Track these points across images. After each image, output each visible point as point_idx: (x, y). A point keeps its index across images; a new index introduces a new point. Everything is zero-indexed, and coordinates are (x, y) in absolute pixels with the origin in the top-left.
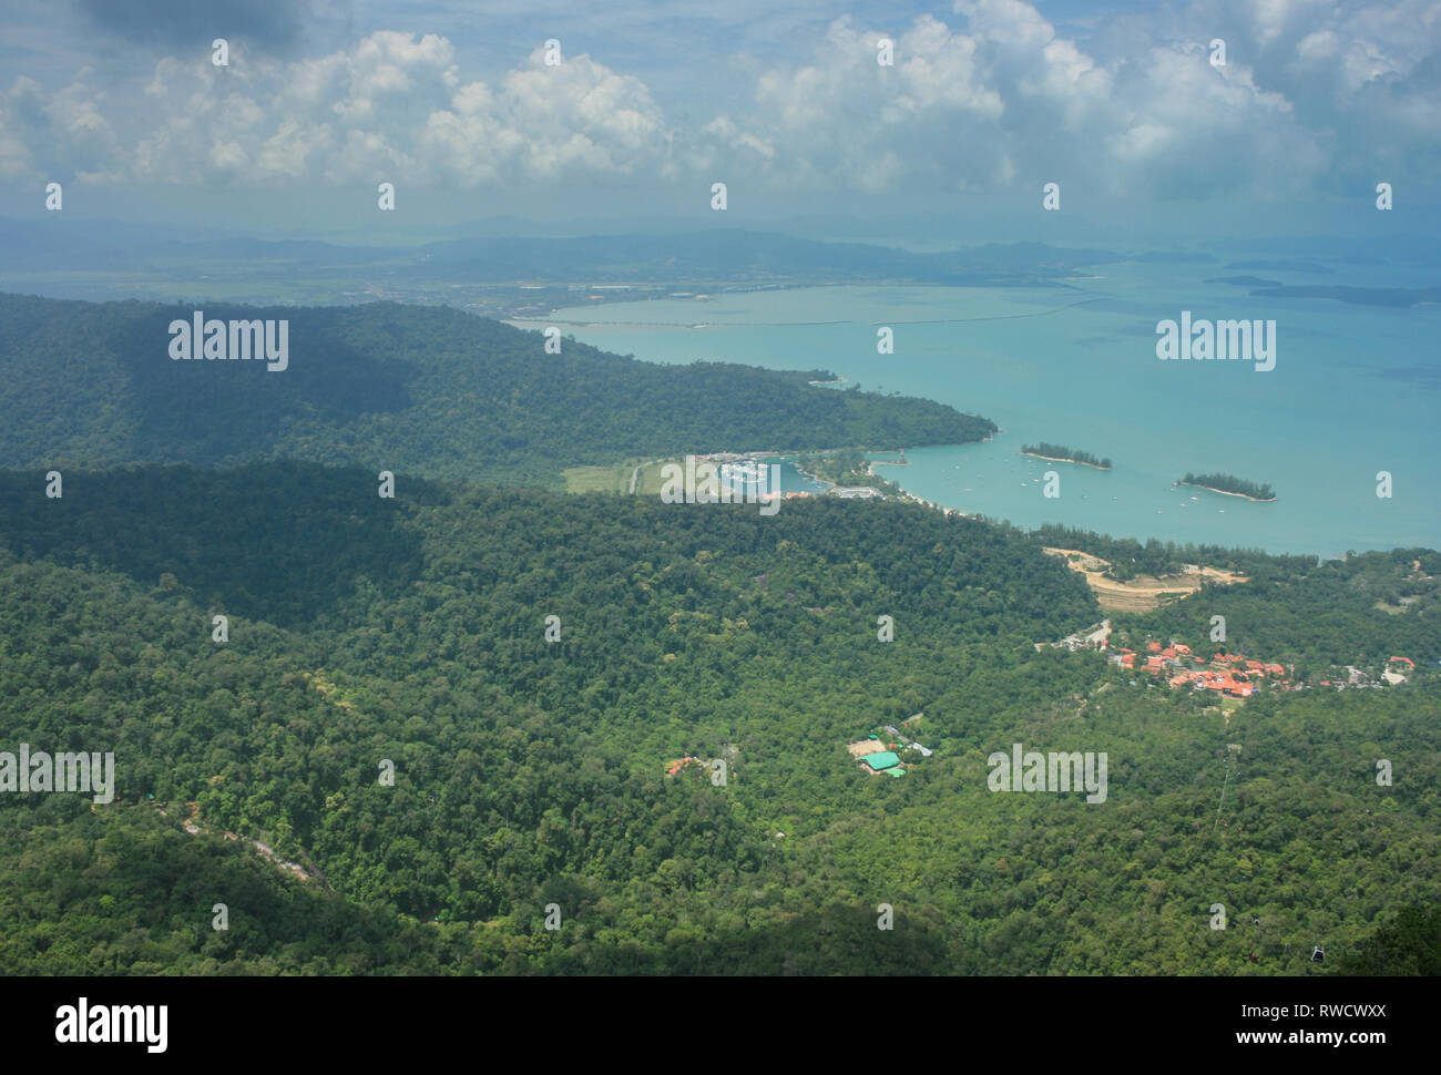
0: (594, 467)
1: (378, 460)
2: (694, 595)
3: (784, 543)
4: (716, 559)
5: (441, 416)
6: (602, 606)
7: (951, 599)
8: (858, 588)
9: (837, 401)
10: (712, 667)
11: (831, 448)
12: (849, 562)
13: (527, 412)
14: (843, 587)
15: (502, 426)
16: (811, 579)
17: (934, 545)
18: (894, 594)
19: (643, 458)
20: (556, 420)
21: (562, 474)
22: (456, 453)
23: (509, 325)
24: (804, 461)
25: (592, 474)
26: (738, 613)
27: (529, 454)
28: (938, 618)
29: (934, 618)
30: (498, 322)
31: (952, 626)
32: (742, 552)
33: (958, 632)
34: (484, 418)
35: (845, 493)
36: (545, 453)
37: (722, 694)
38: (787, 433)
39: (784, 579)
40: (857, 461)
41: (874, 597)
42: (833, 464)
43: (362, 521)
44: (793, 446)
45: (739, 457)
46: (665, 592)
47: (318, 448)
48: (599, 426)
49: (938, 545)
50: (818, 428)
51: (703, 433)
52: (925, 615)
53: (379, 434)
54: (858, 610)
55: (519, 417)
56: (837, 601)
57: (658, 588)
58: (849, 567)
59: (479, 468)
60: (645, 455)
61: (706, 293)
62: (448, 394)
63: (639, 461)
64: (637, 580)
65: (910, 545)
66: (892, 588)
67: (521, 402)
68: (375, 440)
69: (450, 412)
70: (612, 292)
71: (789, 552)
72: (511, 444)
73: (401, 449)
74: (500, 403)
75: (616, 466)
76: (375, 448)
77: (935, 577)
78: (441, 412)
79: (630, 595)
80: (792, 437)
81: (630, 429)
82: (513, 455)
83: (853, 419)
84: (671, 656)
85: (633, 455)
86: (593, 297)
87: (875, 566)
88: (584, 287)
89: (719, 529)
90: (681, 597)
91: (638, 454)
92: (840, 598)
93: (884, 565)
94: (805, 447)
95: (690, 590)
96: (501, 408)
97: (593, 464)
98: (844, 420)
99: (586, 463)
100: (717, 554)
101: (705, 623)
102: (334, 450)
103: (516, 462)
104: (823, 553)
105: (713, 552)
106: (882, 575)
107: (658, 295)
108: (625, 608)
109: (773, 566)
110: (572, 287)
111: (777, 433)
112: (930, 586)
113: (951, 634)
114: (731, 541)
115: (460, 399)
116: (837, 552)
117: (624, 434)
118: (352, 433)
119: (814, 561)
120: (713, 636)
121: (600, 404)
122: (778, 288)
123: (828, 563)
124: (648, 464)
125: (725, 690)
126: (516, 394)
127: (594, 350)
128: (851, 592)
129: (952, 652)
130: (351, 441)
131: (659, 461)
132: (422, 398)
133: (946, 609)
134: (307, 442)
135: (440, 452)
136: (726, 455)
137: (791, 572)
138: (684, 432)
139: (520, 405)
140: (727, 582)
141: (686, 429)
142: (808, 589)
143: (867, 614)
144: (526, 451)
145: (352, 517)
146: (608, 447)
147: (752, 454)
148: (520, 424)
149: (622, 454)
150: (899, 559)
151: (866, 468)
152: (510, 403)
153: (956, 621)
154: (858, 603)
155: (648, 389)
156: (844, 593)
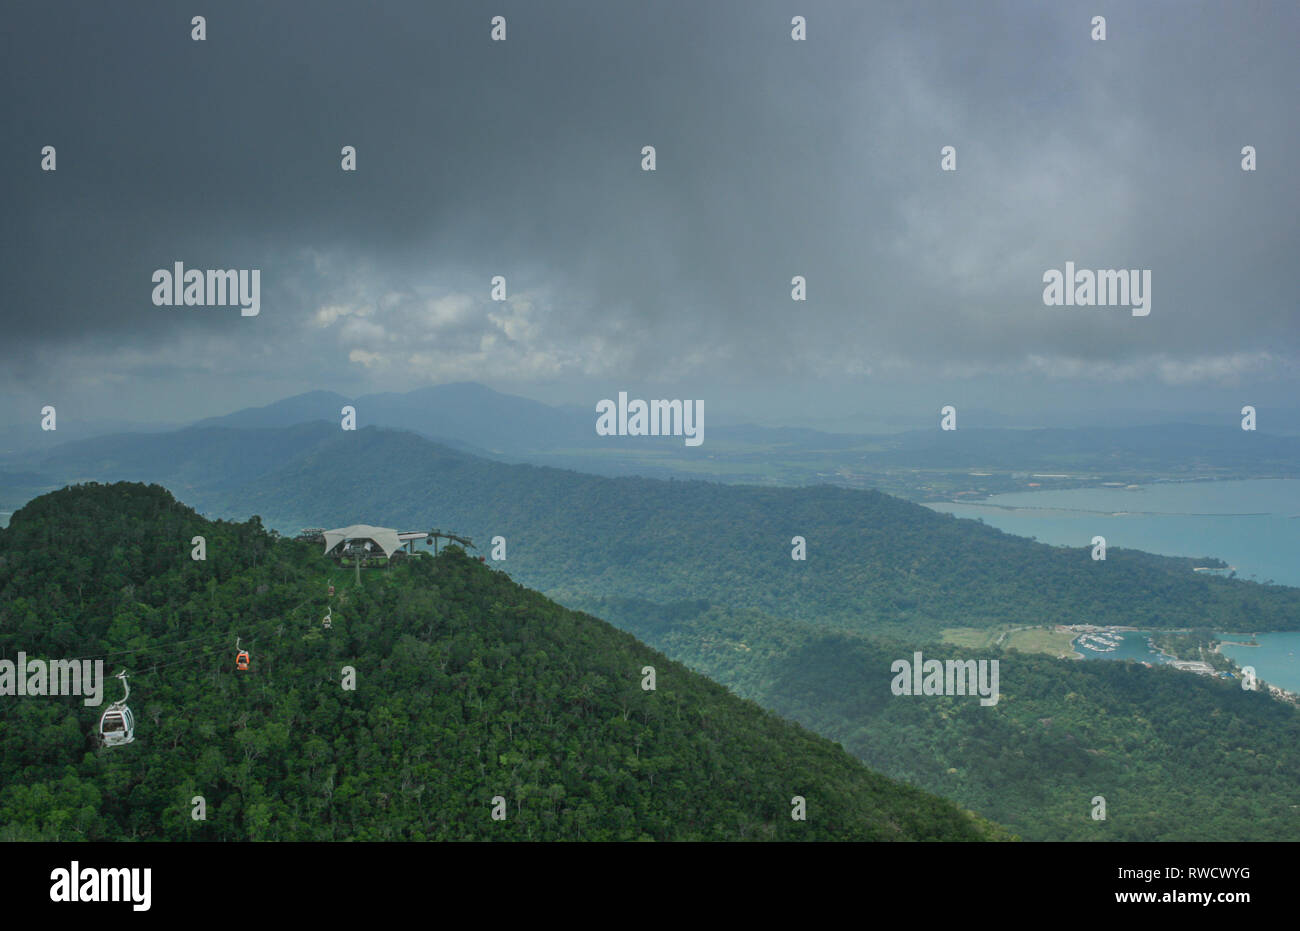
0: (971, 629)
1: (794, 610)
2: (983, 726)
3: (1072, 695)
4: (1010, 702)
5: (851, 580)
6: (904, 725)
7: (1219, 760)
8: (1132, 737)
9: (1201, 585)
10: (983, 782)
11: (1188, 626)
12: (1131, 716)
13: (922, 581)
14: (1119, 735)
15: (900, 590)
16: (1088, 725)
17: (1213, 709)
18: (1167, 746)
19: (1014, 625)
20: (945, 588)
21: (941, 633)
22: (858, 610)
23: (925, 508)
24: (1156, 637)
25: (966, 634)
26: (1018, 744)
27: (916, 615)
28: (1204, 772)
29: (1201, 771)
30: (917, 505)
31: (1215, 779)
32: (1033, 698)
33: (1219, 785)
34: (884, 583)
35: (1179, 665)
36: (931, 615)
37: (987, 803)
38: (1148, 611)
39: (1067, 723)
40: (1209, 639)
41: (1145, 746)
42: (1183, 641)
43: (748, 649)
44: (1152, 622)
45: (1100, 629)
46: (960, 721)
47: (749, 597)
48: (979, 595)
49: (1217, 710)
50: (1178, 609)
51: (1072, 606)
52: (1193, 767)
53: (798, 590)
54: (1128, 755)
55: (915, 583)
56: (1110, 746)
57: (955, 718)
58: (1128, 720)
59: (873, 622)
60: (1017, 622)
61: (1137, 483)
62: (859, 563)
63: (1011, 627)
64: (939, 710)
65: (1189, 707)
66: (1167, 742)
67: (918, 572)
68: (795, 595)
69: (858, 577)
70: (1051, 481)
71: (1075, 702)
72: (903, 605)
73: (813, 603)
74: (901, 571)
75: (989, 631)
76: (793, 600)
77: (1208, 737)
78: (851, 576)
79: (930, 720)
80: (1151, 615)
81: (1007, 599)
82: (903, 614)
83: (1216, 602)
84: (953, 770)
85: (1003, 621)
86: (1031, 485)
87: (1154, 722)
88: (1024, 474)
89: (1018, 678)
90: (971, 727)
91: (1010, 621)
92: (1114, 744)
93: (1162, 722)
94: (1163, 623)
95: (980, 722)
96: (901, 575)
97: (970, 626)
98: (1205, 603)
99: (964, 625)
100: (1012, 698)
101: (985, 748)
102: (761, 600)
103: (905, 620)
104: (1105, 706)
105: (1008, 696)
106: (1158, 730)
107: (1091, 484)
108: (924, 730)
109: (1059, 711)
110: (1015, 475)
111: (1138, 610)
112: (1202, 744)
113: (1213, 786)
114: (1024, 688)
115: (868, 567)
116: (1119, 707)
117: (1000, 603)
118: (777, 587)
119: (1096, 711)
120: (991, 759)
121: (985, 577)
122: (1211, 480)
123: (1108, 714)
124: (1017, 629)
125: (989, 800)
126: (916, 564)
127: (998, 531)
128: (1125, 740)
129: (1203, 799)
130: (776, 594)
131: (1028, 628)
132: (839, 564)
133: (1214, 765)
134: (741, 592)
135: (845, 607)
136: (1088, 627)
137: (1074, 718)
138: (1054, 604)
139: (917, 574)
140: (1015, 720)
141: (1056, 602)
142: (1086, 732)
143: (1137, 760)
144: (915, 612)
145: (742, 645)
146: (986, 614)
147: (1112, 628)
148: (915, 590)
149: (995, 619)
150: (1176, 718)
151: (1214, 647)
152: (909, 572)
153: (1220, 776)
154: (1129, 749)
155: (1030, 567)
156: (1118, 740)
